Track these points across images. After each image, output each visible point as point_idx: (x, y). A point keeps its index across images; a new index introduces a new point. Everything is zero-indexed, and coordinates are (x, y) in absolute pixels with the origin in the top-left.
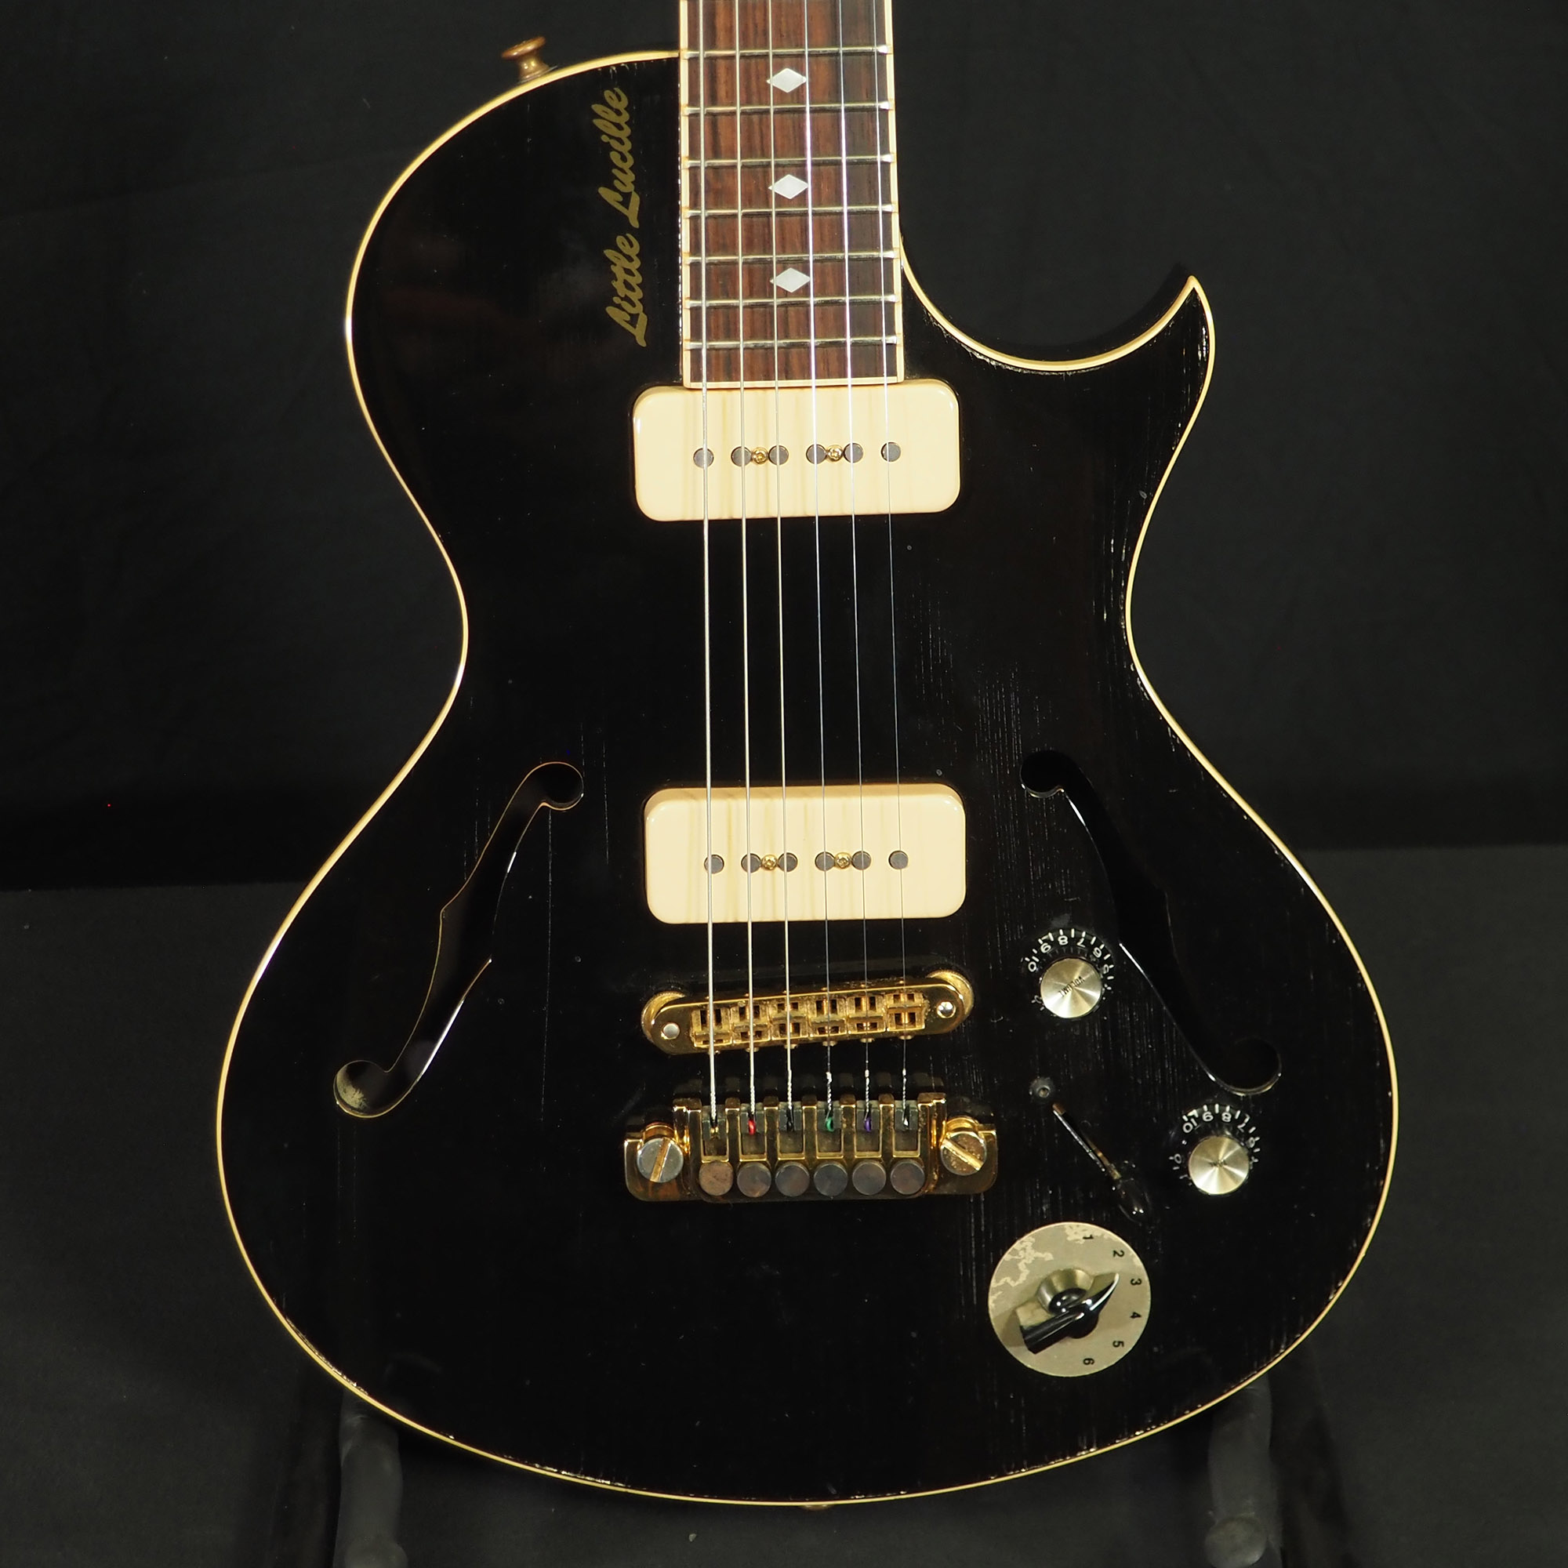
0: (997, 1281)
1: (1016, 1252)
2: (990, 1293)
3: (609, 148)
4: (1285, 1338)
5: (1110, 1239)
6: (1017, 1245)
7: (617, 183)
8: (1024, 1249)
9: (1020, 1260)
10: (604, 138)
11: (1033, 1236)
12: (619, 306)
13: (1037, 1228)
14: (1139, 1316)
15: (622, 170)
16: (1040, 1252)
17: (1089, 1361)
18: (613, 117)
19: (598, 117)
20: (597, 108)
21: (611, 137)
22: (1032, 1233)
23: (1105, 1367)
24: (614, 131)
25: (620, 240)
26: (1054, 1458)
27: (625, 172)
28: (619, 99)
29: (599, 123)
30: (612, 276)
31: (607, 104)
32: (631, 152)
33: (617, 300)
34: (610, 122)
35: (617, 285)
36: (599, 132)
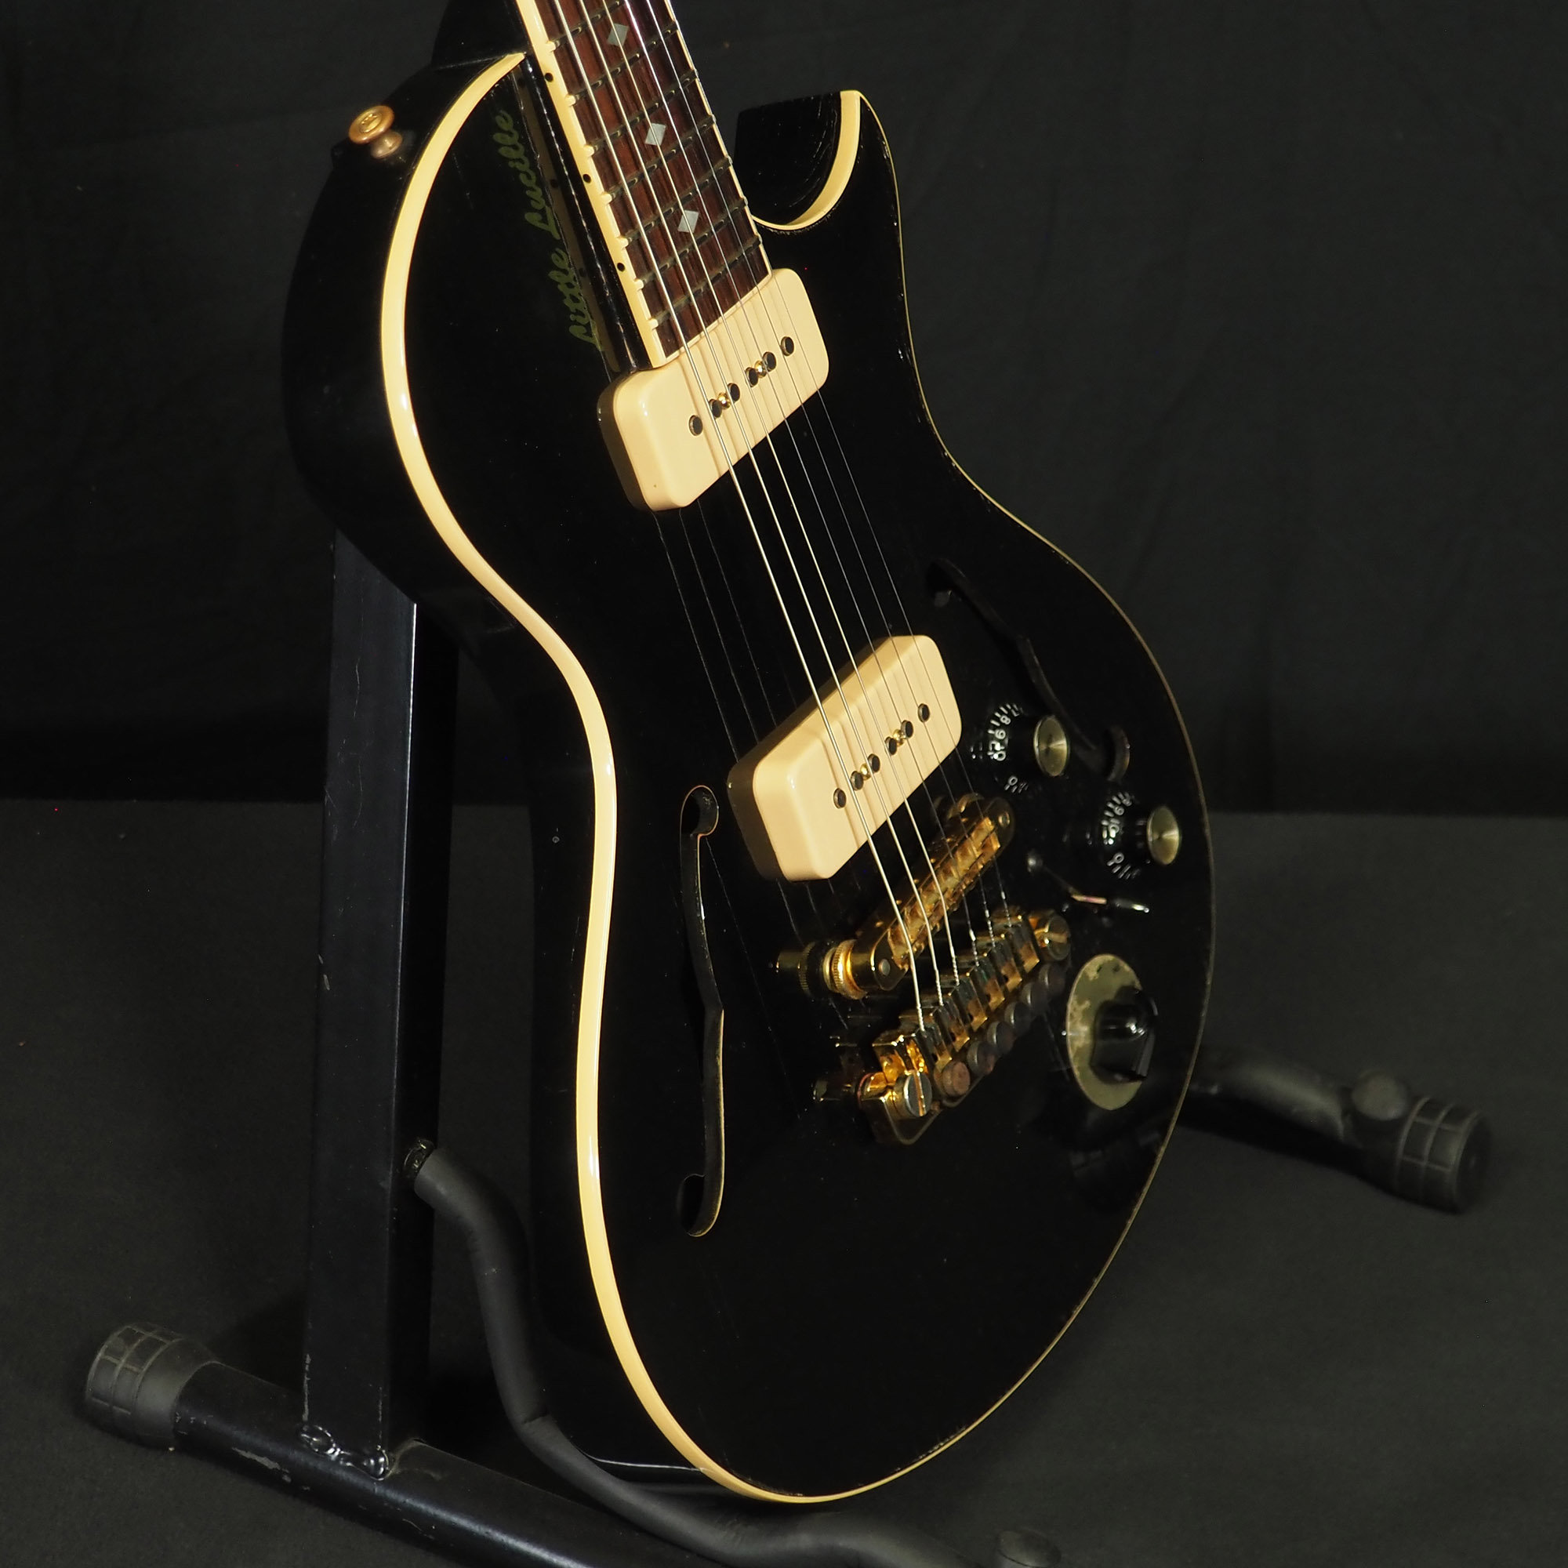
3: (517, 172)
7: (533, 203)
10: (511, 164)
12: (573, 323)
15: (531, 189)
18: (509, 140)
19: (500, 145)
20: (497, 136)
21: (514, 160)
24: (514, 154)
25: (553, 258)
27: (534, 190)
28: (506, 119)
29: (503, 151)
30: (562, 296)
31: (501, 131)
32: (531, 168)
33: (572, 317)
34: (508, 146)
35: (568, 302)
36: (505, 160)
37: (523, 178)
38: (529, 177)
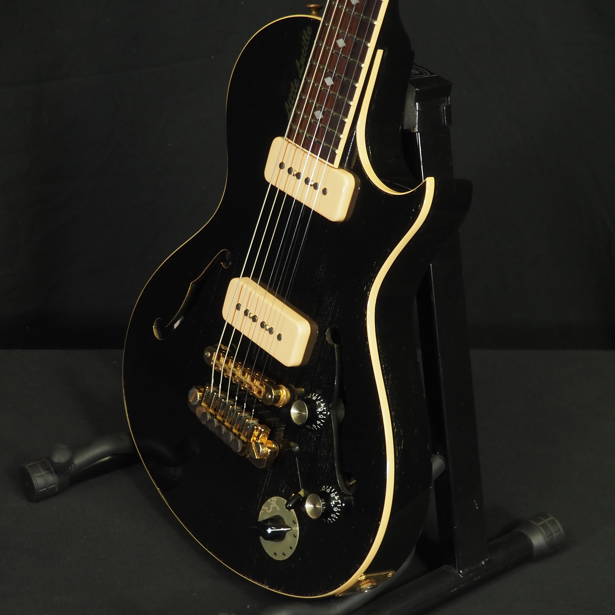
0: (264, 507)
1: (271, 500)
2: (261, 510)
3: (302, 47)
4: (324, 590)
5: (294, 515)
6: (272, 498)
7: (301, 61)
8: (274, 501)
9: (271, 504)
10: (303, 43)
11: (277, 498)
12: (288, 103)
13: (280, 497)
14: (292, 549)
15: (303, 56)
16: (277, 505)
17: (275, 554)
18: (307, 37)
19: (304, 35)
20: (304, 31)
21: (304, 44)
22: (277, 497)
23: (278, 560)
24: (305, 41)
25: (295, 80)
26: (258, 581)
27: (303, 57)
28: (310, 31)
29: (303, 37)
30: (290, 92)
31: (306, 31)
32: (307, 51)
33: (288, 101)
34: (306, 38)
35: (290, 96)
36: (302, 40)
37: (303, 51)
38: (305, 52)
